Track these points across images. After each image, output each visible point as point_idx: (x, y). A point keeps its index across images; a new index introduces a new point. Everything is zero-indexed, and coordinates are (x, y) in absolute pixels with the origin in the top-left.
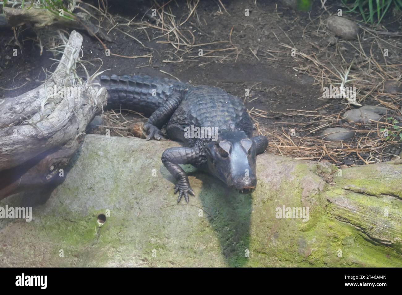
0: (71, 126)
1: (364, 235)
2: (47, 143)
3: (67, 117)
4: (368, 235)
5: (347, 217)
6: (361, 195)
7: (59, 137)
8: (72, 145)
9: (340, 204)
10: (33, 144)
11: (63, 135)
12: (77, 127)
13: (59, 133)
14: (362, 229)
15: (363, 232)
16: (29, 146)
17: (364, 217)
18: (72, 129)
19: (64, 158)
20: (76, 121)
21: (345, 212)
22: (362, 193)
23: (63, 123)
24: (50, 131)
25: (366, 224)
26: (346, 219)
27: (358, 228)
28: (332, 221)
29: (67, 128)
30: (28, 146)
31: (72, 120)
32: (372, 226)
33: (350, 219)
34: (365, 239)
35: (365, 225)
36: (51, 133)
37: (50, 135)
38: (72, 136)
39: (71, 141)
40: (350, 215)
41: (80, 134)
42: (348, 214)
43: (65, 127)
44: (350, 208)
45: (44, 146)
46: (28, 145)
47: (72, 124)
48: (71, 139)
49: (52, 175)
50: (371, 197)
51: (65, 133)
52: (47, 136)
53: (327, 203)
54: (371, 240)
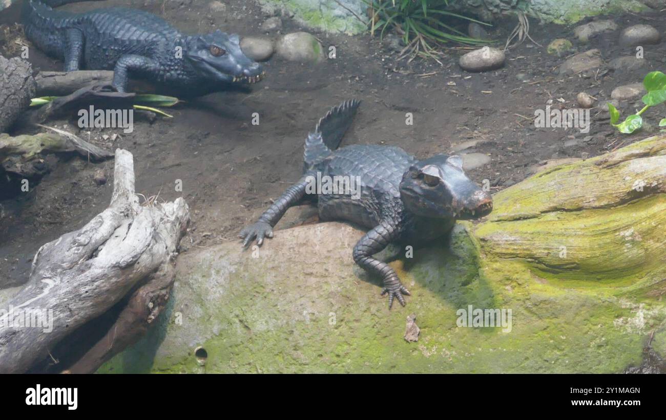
0: (157, 245)
1: (539, 265)
2: (135, 271)
3: (148, 234)
4: (544, 264)
5: (512, 252)
6: (519, 222)
7: (145, 260)
8: (166, 270)
9: (499, 239)
10: (116, 276)
11: (151, 257)
12: (165, 246)
13: (144, 256)
14: (536, 259)
15: (537, 263)
16: (114, 280)
17: (534, 244)
18: (159, 248)
19: (161, 289)
20: (160, 238)
21: (508, 246)
22: (519, 219)
23: (146, 242)
24: (133, 254)
25: (540, 251)
26: (512, 254)
27: (529, 260)
28: (496, 261)
29: (152, 248)
30: (112, 280)
31: (155, 236)
32: (546, 251)
33: (518, 252)
34: (543, 270)
35: (540, 253)
36: (136, 256)
37: (134, 260)
38: (163, 258)
39: (162, 265)
40: (515, 247)
41: (171, 254)
42: (513, 247)
43: (150, 247)
44: (513, 239)
45: (131, 276)
46: (111, 278)
47: (156, 242)
48: (162, 262)
49: (154, 315)
50: (531, 220)
51: (152, 255)
52: (132, 261)
53: (483, 243)
54: (550, 269)
